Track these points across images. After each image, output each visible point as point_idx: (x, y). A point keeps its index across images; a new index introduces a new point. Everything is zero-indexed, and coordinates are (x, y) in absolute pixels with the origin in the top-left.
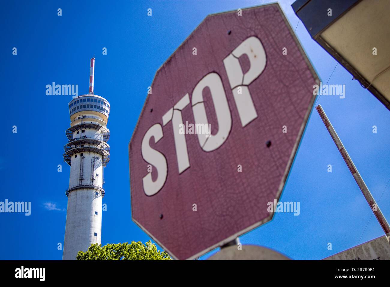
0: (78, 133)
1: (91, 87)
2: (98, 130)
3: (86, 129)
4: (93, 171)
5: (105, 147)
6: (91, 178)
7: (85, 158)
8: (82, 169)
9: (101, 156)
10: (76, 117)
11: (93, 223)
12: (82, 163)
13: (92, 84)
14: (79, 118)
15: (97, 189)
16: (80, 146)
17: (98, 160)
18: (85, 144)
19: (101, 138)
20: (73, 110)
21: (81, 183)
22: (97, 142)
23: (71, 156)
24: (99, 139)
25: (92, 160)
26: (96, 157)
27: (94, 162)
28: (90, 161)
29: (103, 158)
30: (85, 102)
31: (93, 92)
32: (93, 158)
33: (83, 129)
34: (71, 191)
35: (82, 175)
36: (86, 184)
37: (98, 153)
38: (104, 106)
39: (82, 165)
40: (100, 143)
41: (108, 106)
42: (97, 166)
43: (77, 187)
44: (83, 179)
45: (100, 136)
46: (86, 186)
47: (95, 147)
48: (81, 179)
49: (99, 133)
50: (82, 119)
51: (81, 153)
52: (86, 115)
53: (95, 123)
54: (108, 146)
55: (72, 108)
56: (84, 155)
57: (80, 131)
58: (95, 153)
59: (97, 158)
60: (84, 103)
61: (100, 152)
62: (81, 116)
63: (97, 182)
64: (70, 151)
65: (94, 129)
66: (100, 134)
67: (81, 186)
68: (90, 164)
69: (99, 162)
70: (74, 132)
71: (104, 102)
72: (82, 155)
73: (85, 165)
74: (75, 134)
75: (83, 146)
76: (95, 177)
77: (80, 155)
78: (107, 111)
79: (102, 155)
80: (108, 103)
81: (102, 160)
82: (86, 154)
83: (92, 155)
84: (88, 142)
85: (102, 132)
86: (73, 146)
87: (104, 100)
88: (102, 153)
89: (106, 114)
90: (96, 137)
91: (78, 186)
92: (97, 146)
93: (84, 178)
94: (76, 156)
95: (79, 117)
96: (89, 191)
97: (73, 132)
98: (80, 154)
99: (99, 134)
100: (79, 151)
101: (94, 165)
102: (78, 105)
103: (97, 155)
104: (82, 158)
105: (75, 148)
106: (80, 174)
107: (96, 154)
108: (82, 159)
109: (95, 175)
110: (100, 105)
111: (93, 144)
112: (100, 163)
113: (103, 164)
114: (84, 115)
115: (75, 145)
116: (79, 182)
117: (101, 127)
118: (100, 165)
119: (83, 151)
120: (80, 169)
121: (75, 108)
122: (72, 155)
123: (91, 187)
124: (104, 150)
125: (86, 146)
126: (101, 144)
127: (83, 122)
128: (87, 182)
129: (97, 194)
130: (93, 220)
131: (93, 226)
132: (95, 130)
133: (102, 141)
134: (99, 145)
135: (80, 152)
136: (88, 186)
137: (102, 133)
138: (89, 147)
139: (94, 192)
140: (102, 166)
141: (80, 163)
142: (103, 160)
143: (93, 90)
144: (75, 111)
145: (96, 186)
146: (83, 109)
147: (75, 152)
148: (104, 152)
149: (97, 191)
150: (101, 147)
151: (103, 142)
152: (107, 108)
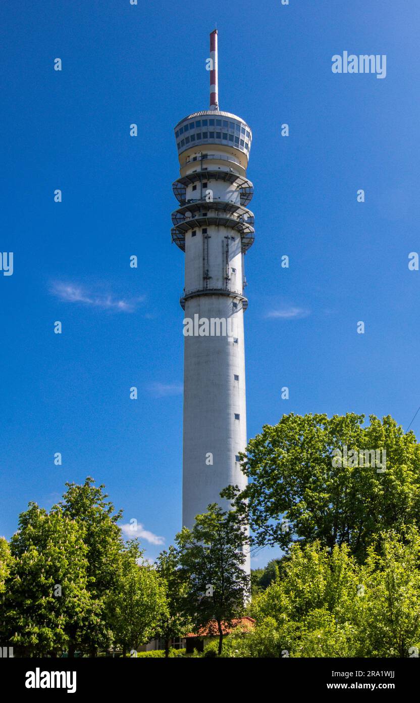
0: (194, 188)
1: (213, 95)
2: (232, 183)
3: (211, 180)
4: (227, 263)
5: (246, 217)
6: (223, 276)
7: (210, 237)
8: (206, 258)
9: (239, 234)
10: (189, 156)
11: (231, 358)
12: (206, 247)
13: (215, 87)
14: (195, 159)
15: (235, 298)
16: (199, 215)
17: (234, 241)
18: (210, 210)
19: (237, 201)
20: (182, 141)
21: (207, 285)
22: (231, 208)
23: (184, 233)
24: (234, 200)
25: (223, 241)
26: (229, 236)
27: (227, 245)
28: (220, 244)
29: (241, 238)
30: (206, 127)
31: (218, 104)
32: (226, 238)
33: (205, 181)
34: (188, 298)
35: (208, 271)
36: (215, 288)
37: (233, 228)
38: (241, 134)
39: (206, 250)
40: (236, 210)
41: (248, 136)
42: (232, 255)
43: (198, 291)
44: (210, 278)
45: (236, 194)
46: (215, 290)
47: (228, 216)
48: (206, 277)
49: (234, 189)
50: (201, 160)
51: (204, 227)
52: (209, 153)
53: (225, 169)
54: (252, 214)
55: (182, 137)
56: (208, 233)
57: (198, 184)
58: (229, 228)
59: (233, 238)
60: (204, 129)
61: (238, 227)
62: (198, 155)
63: (233, 284)
64: (183, 224)
65: (224, 181)
66: (236, 191)
67: (207, 290)
68: (220, 250)
69: (236, 245)
70: (187, 186)
71: (242, 126)
72: (205, 231)
73: (210, 251)
74: (189, 189)
75: (205, 215)
76: (230, 274)
77: (201, 232)
78: (247, 145)
79: (241, 231)
80: (247, 129)
81: (240, 243)
82: (212, 231)
83: (223, 232)
84: (215, 207)
85: (238, 187)
86: (188, 214)
87: (240, 122)
88: (241, 229)
89: (245, 151)
90: (229, 198)
91: (201, 291)
92: (231, 216)
93: (212, 276)
94: (194, 234)
95: (194, 156)
96: (222, 300)
97: (185, 187)
98: (201, 230)
99: (233, 192)
100: (200, 223)
101: (227, 252)
102: (192, 132)
103: (232, 233)
104: (206, 238)
105: (191, 219)
106: (204, 267)
107: (230, 230)
108: (206, 240)
109: (230, 271)
110: (234, 133)
111: (225, 211)
112: (237, 249)
113: (242, 249)
114: (204, 153)
115: (191, 211)
116: (201, 282)
117: (238, 177)
118: (237, 252)
119: (206, 225)
120: (204, 259)
121: (187, 139)
122: (186, 231)
123: (225, 294)
124: (244, 223)
125: (211, 215)
126: (240, 212)
127: (204, 166)
128: (215, 284)
129: (235, 305)
130: (231, 354)
131: (231, 363)
132: (226, 184)
133: (238, 205)
134: (235, 214)
135: (201, 226)
136: (220, 292)
137: (238, 189)
138: (217, 217)
139: (230, 302)
140: (240, 254)
141: (201, 248)
142: (242, 242)
143: (217, 100)
144: (188, 144)
145: (232, 290)
146: (203, 140)
147: (192, 225)
148: (244, 227)
149: (235, 301)
150: (238, 217)
151: (242, 207)
152: (246, 140)
